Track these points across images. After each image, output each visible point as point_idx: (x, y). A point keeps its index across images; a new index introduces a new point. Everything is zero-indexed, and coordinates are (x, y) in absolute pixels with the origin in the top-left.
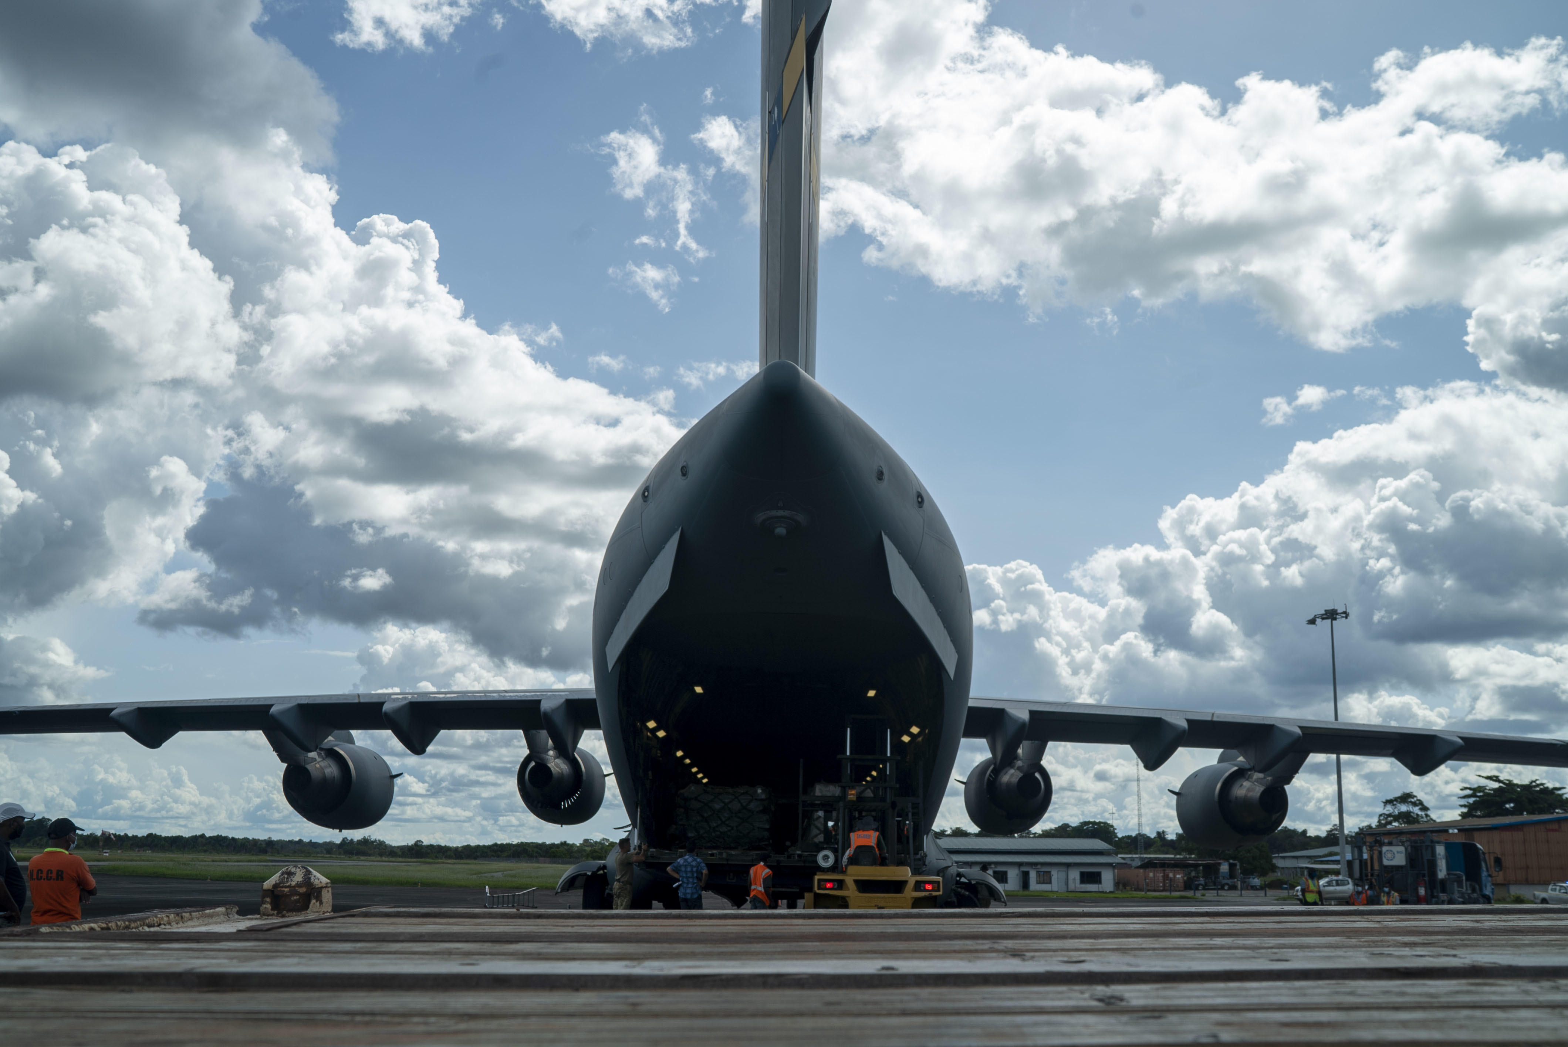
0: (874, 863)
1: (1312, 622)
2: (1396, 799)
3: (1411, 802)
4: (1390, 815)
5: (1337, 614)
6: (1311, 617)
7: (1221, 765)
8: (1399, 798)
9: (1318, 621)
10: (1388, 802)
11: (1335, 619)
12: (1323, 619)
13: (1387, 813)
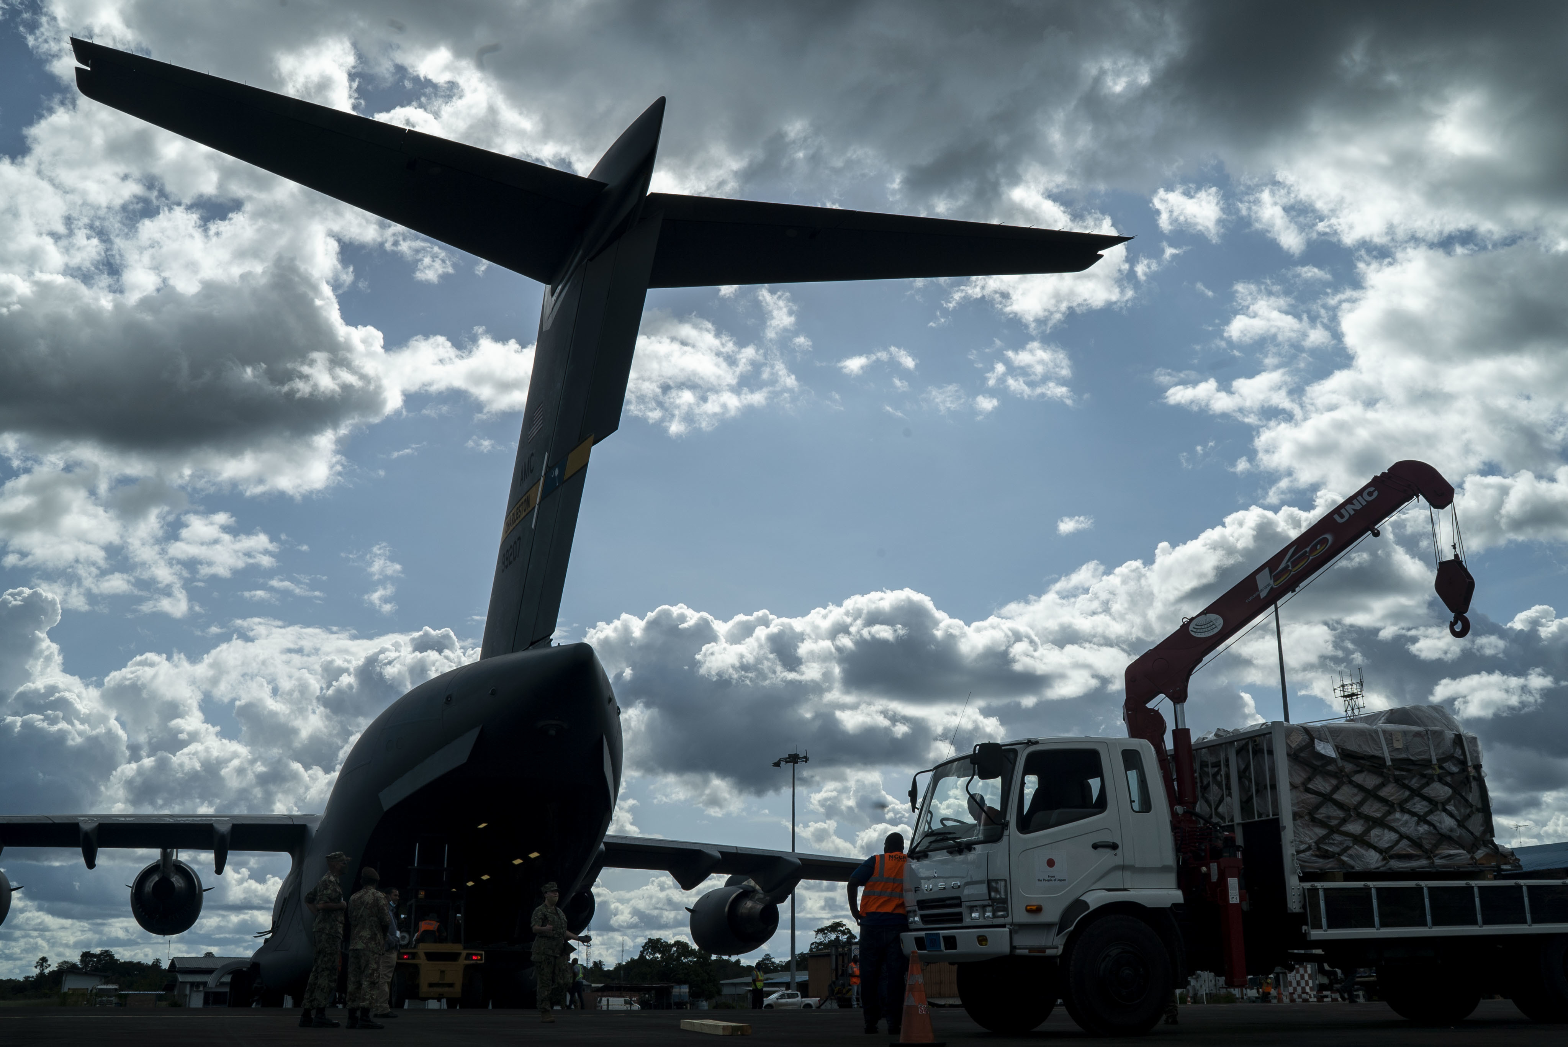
0: (435, 942)
1: (777, 764)
2: (827, 928)
3: (840, 931)
4: (820, 944)
5: (799, 758)
6: (776, 760)
7: (729, 888)
8: (829, 927)
9: (783, 763)
10: (821, 931)
11: (797, 763)
12: (787, 762)
13: (818, 941)
